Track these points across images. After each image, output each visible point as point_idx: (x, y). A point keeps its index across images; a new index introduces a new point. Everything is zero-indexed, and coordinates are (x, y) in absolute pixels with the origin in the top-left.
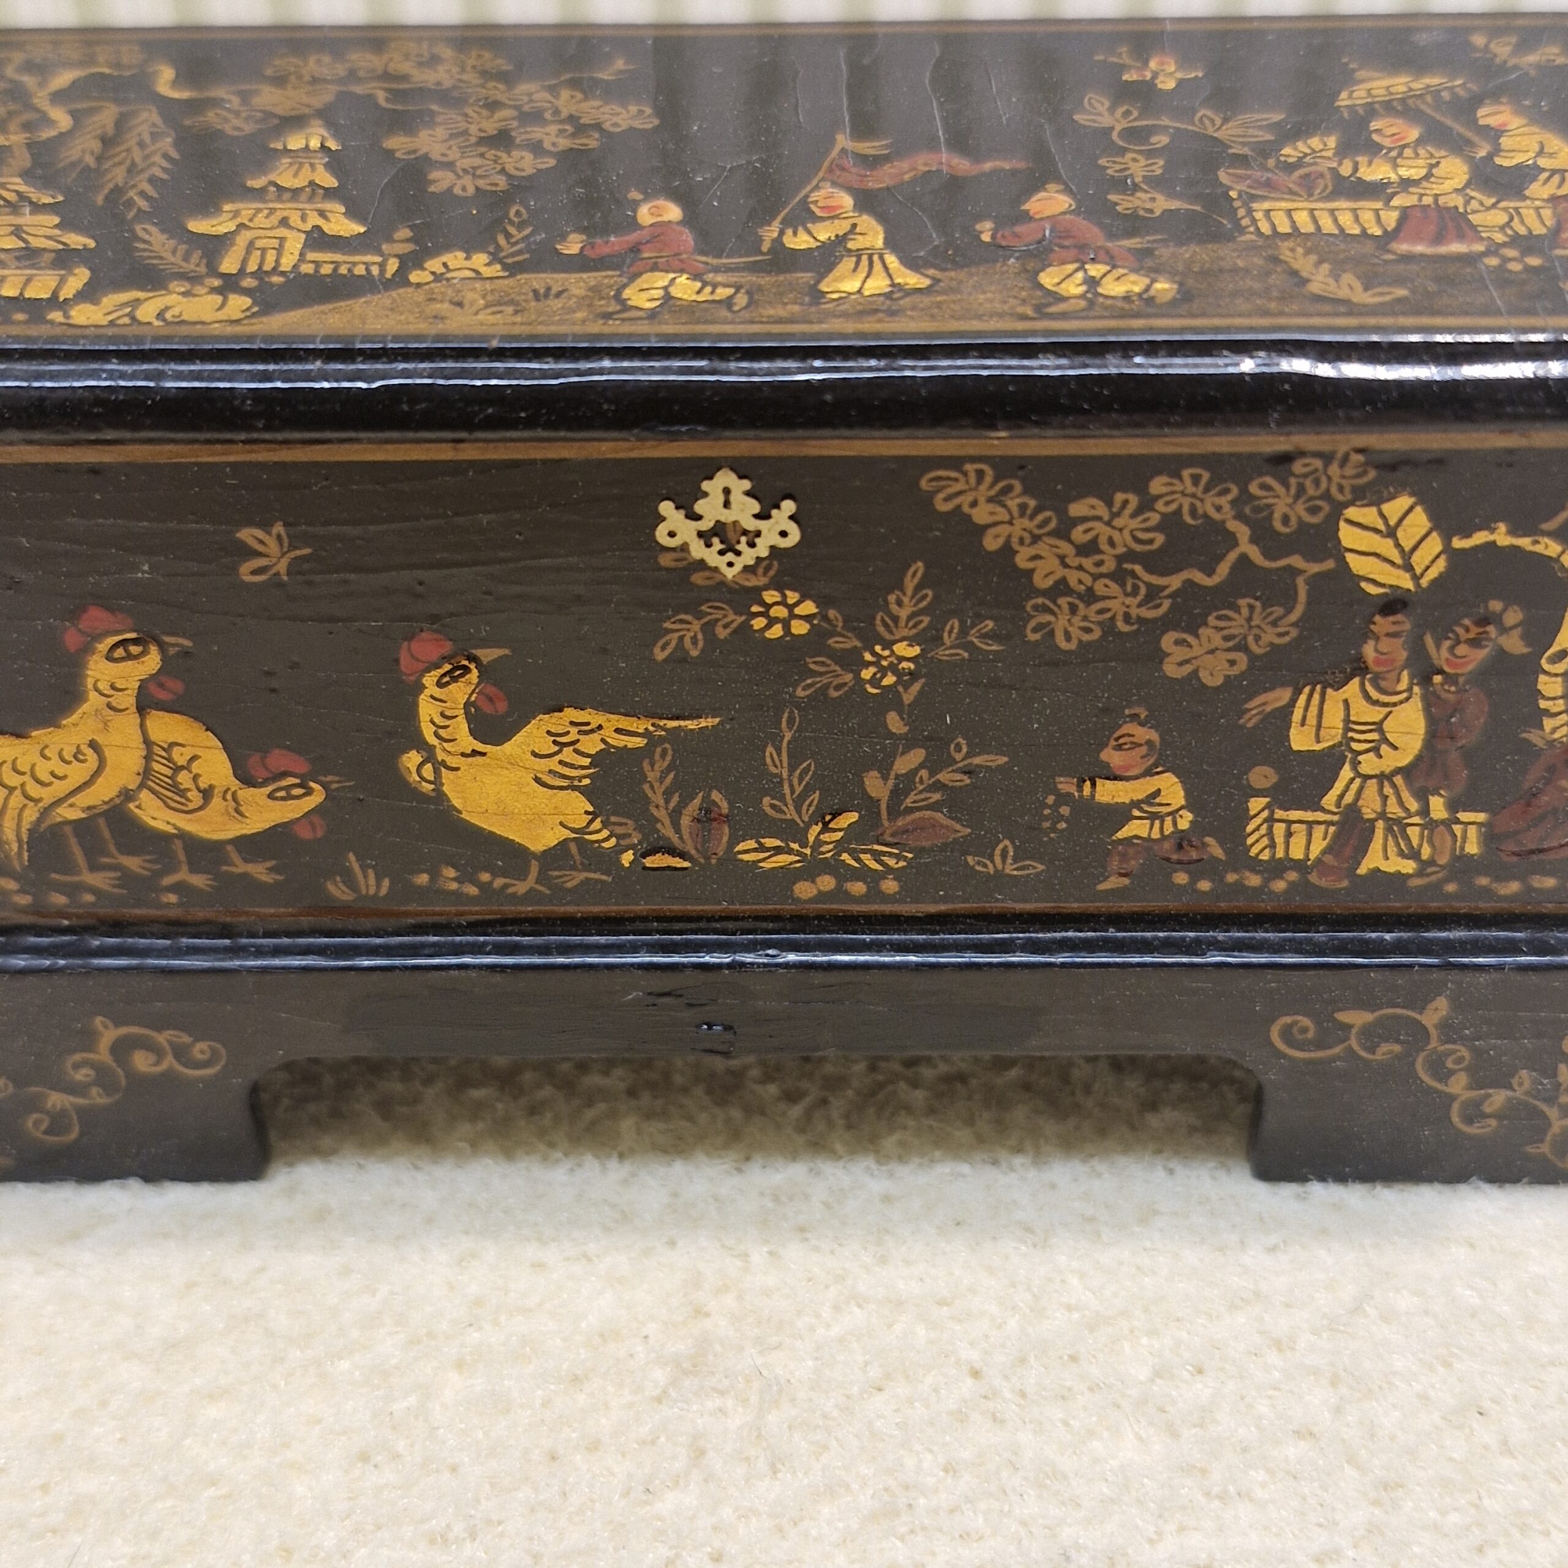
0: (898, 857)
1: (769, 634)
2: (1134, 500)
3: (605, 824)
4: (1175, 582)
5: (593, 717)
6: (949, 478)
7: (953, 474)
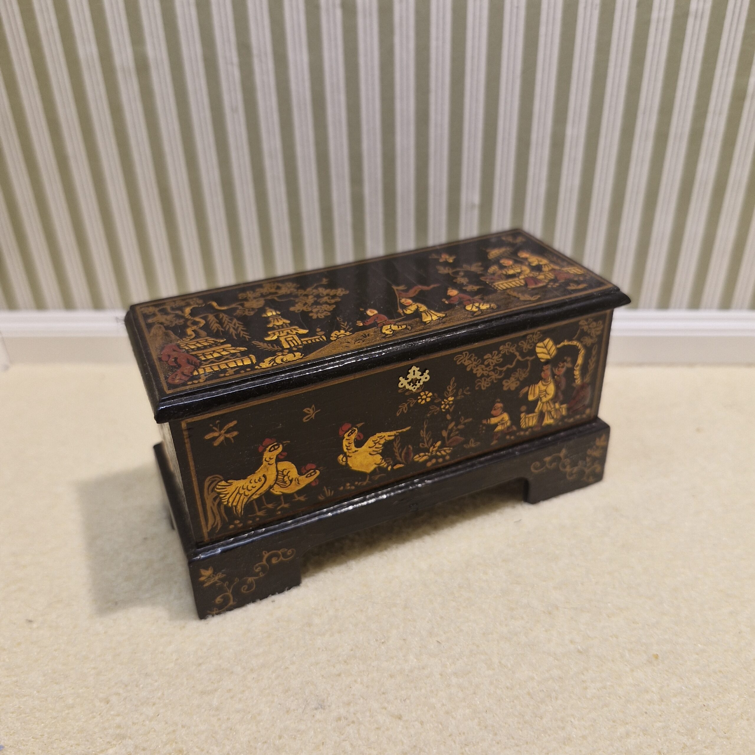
0: (449, 450)
1: (422, 403)
2: (496, 352)
3: (385, 461)
4: (504, 369)
5: (383, 434)
6: (460, 357)
7: (460, 355)
